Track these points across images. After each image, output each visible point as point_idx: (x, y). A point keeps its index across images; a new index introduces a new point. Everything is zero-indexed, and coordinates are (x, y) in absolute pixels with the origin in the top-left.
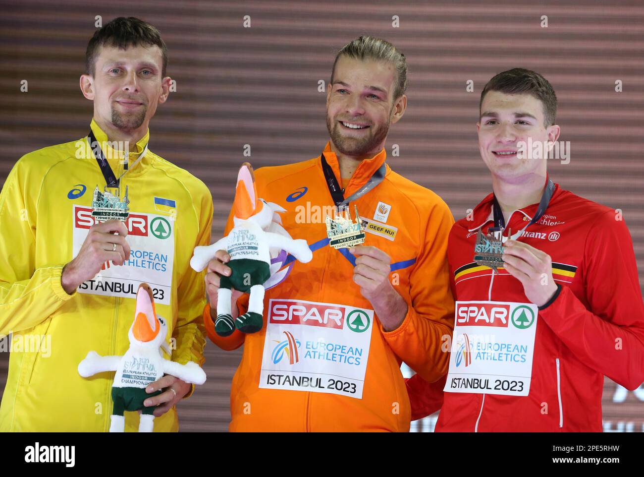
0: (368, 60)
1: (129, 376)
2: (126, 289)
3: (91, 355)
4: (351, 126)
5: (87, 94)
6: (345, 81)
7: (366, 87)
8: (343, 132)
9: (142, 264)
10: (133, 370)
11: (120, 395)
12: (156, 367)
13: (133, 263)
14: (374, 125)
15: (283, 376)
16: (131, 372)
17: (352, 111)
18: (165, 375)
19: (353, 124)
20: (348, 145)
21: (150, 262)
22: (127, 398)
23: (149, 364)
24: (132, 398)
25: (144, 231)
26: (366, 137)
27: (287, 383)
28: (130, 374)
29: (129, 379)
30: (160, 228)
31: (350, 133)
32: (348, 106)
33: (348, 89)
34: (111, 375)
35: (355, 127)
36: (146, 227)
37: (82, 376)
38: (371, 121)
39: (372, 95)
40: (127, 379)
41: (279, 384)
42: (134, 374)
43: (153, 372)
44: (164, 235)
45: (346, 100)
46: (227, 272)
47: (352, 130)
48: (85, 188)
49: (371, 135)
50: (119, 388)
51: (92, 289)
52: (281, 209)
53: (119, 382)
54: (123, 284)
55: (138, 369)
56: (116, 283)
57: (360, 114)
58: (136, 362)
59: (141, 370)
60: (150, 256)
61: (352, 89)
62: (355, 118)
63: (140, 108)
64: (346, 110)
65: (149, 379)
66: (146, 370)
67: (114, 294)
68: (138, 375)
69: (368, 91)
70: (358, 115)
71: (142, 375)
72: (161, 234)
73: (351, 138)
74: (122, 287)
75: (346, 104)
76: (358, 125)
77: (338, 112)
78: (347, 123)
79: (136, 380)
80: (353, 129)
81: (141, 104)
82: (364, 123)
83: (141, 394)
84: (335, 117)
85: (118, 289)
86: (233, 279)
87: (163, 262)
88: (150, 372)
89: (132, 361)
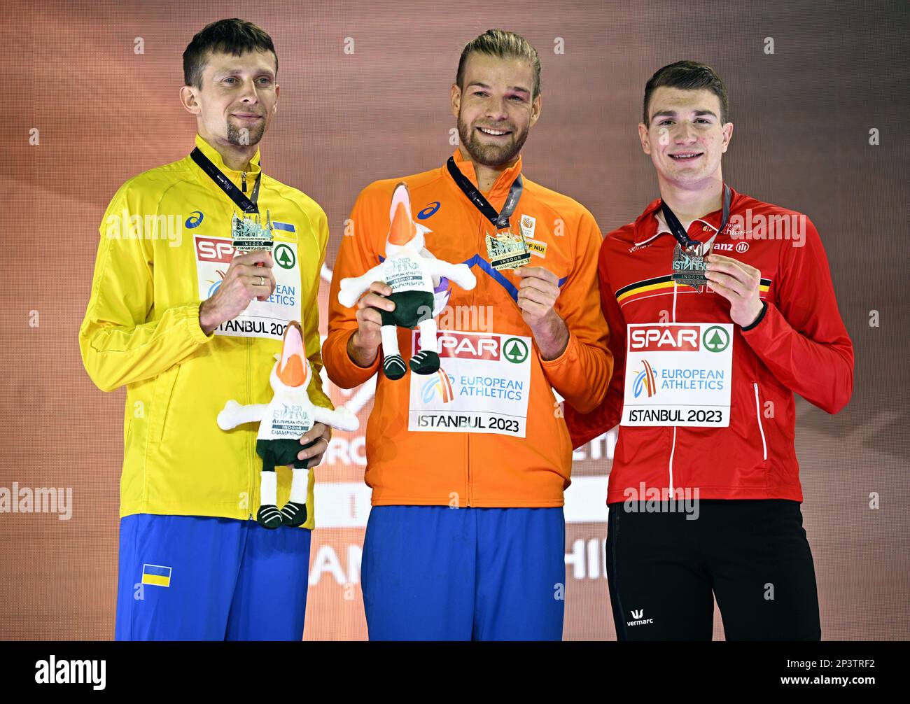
0: (507, 58)
1: (280, 427)
2: (257, 328)
3: (231, 404)
4: (492, 132)
5: (191, 108)
6: (485, 82)
7: (509, 88)
8: (483, 140)
10: (285, 419)
11: (270, 449)
12: (309, 414)
14: (517, 130)
15: (436, 416)
16: (283, 421)
17: (496, 115)
18: (316, 423)
19: (495, 130)
20: (491, 154)
21: (279, 296)
22: (279, 452)
23: (302, 412)
24: (285, 452)
26: (508, 144)
27: (442, 424)
28: (282, 424)
29: (281, 430)
30: (284, 257)
31: (492, 141)
32: (488, 110)
33: (488, 91)
34: (255, 426)
35: (497, 133)
37: (224, 429)
38: (514, 126)
39: (515, 96)
40: (279, 430)
41: (432, 425)
42: (287, 424)
43: (306, 420)
44: (289, 264)
45: (485, 103)
46: (390, 307)
47: (494, 137)
48: (202, 216)
49: (513, 142)
50: (269, 440)
51: (221, 329)
52: (428, 230)
53: (266, 433)
54: (254, 323)
55: (291, 417)
56: (246, 322)
57: (504, 119)
58: (288, 411)
59: (294, 419)
60: (279, 289)
61: (493, 91)
62: (498, 124)
63: (258, 122)
64: (488, 115)
65: (303, 428)
66: (300, 419)
67: (245, 334)
68: (291, 424)
69: (511, 92)
70: (502, 119)
71: (295, 425)
72: (286, 263)
73: (493, 146)
74: (252, 326)
75: (486, 108)
76: (500, 131)
77: (477, 117)
78: (487, 129)
79: (289, 431)
80: (494, 135)
81: (260, 117)
82: (507, 128)
83: (295, 445)
84: (472, 124)
85: (249, 328)
86: (398, 314)
88: (303, 421)
89: (284, 409)
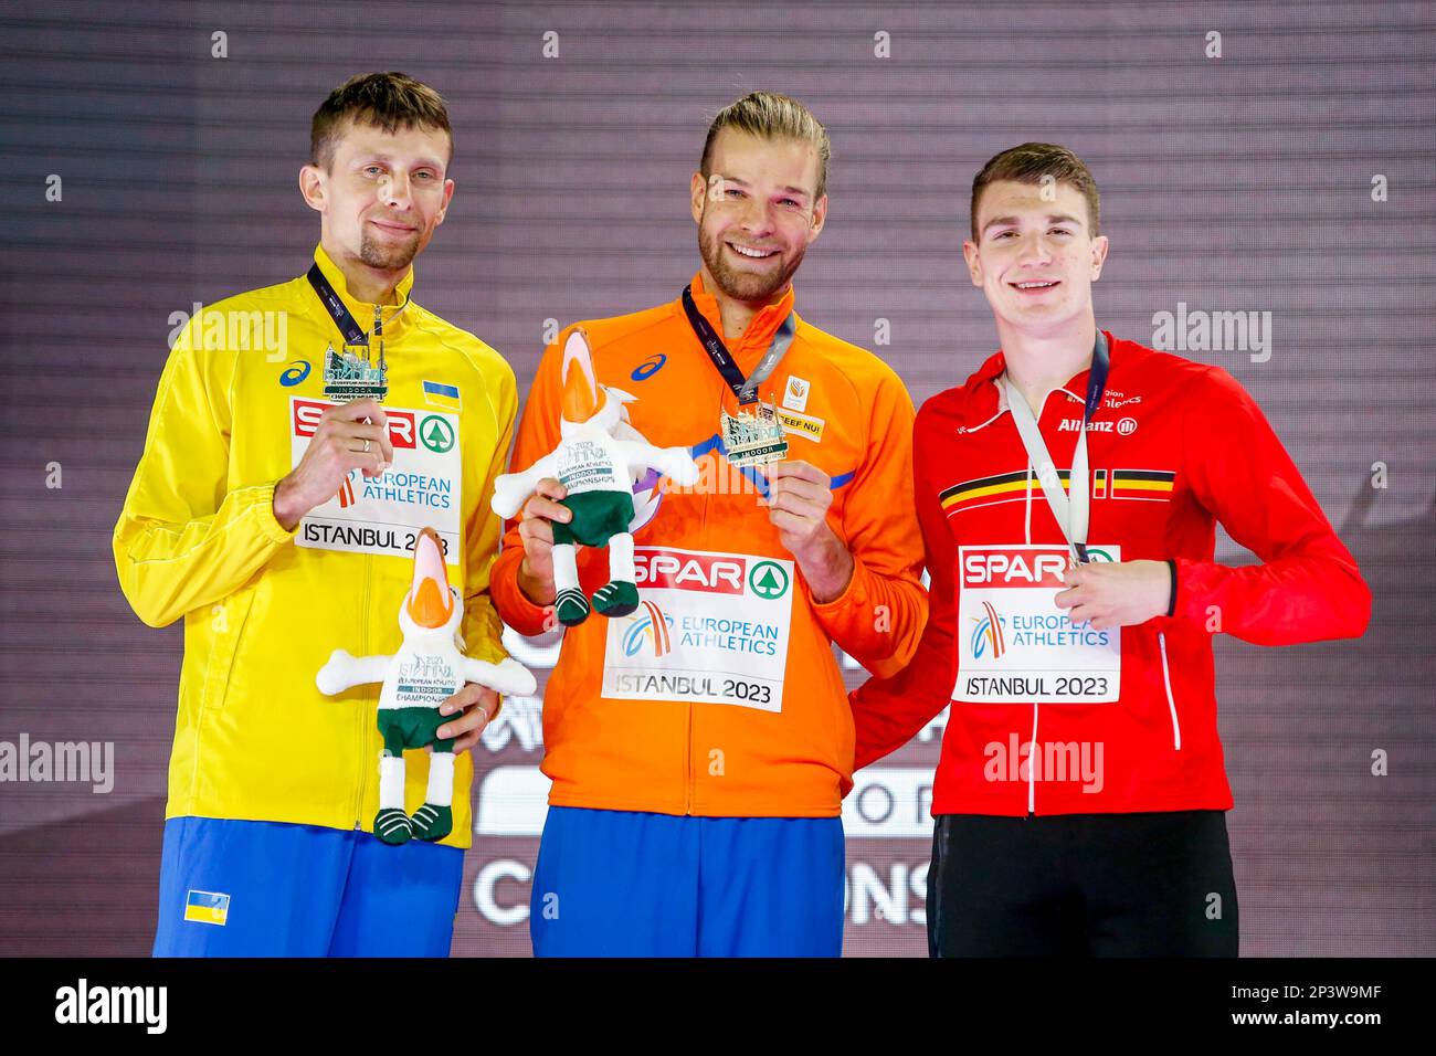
0: (778, 137)
1: (410, 689)
2: (383, 540)
3: (336, 656)
4: (750, 253)
5: (311, 198)
6: (742, 177)
7: (777, 187)
8: (734, 263)
9: (409, 496)
10: (416, 678)
11: (394, 722)
12: (455, 671)
13: (394, 494)
14: (789, 249)
15: (646, 676)
16: (413, 681)
17: (756, 228)
18: (467, 683)
19: (754, 249)
20: (745, 286)
21: (421, 493)
22: (408, 727)
23: (443, 666)
24: (418, 727)
25: (409, 440)
26: (774, 269)
27: (652, 689)
28: (412, 684)
29: (411, 694)
30: (436, 434)
31: (747, 265)
32: (745, 219)
33: (747, 190)
34: (373, 689)
35: (757, 254)
36: (412, 433)
37: (325, 693)
38: (785, 244)
39: (787, 200)
40: (407, 694)
42: (419, 684)
43: (450, 678)
44: (443, 445)
45: (740, 208)
46: (563, 516)
47: (752, 261)
48: (308, 369)
49: (782, 266)
50: (393, 710)
51: (325, 540)
52: (628, 397)
53: (390, 700)
54: (378, 532)
55: (426, 675)
56: (366, 531)
57: (768, 234)
58: (421, 664)
59: (430, 677)
60: (421, 482)
61: (753, 191)
62: (759, 241)
63: (411, 237)
64: (744, 226)
65: (444, 691)
66: (439, 676)
67: (363, 549)
68: (425, 685)
69: (781, 194)
70: (766, 234)
71: (433, 685)
72: (438, 443)
73: (751, 273)
74: (375, 537)
75: (742, 216)
76: (761, 251)
77: (728, 226)
78: (743, 246)
79: (423, 695)
80: (752, 257)
81: (414, 230)
82: (773, 248)
83: (433, 717)
84: (720, 236)
85: (369, 541)
86: (576, 527)
87: (444, 492)
88: (445, 680)
89: (414, 662)
